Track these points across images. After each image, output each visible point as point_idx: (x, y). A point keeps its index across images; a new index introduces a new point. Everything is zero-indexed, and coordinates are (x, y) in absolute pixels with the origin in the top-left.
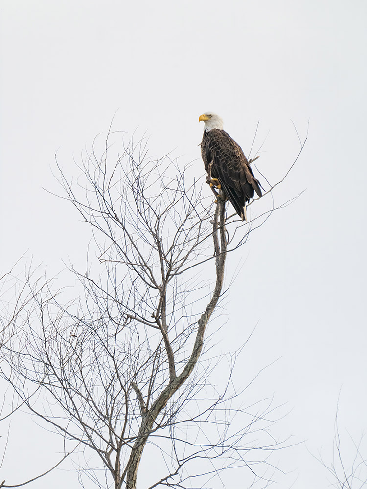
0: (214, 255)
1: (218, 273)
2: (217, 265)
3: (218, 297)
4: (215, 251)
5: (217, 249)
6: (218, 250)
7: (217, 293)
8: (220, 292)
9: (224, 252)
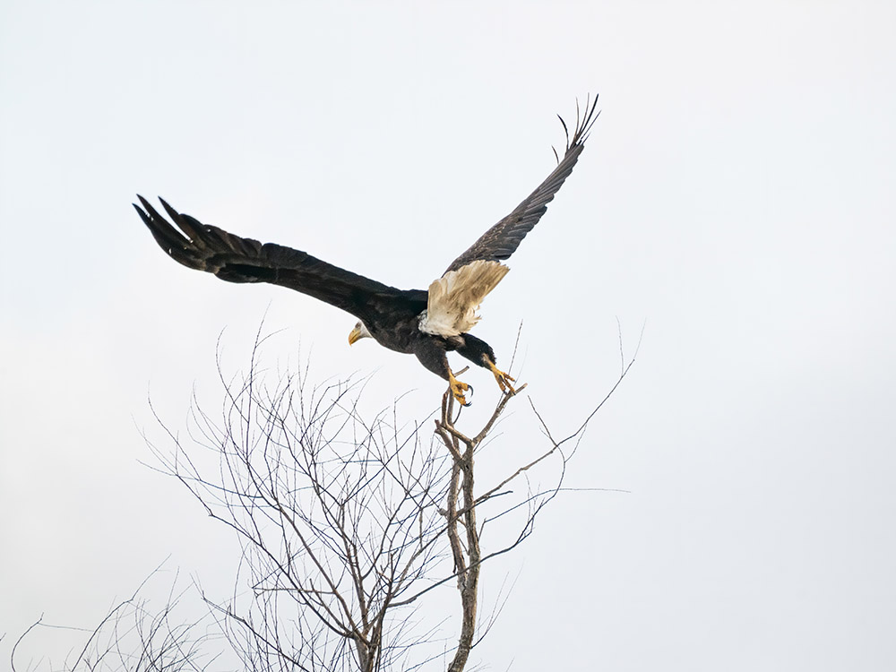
0: (454, 571)
1: (465, 603)
2: (463, 588)
3: (469, 648)
4: (456, 564)
5: (458, 560)
6: (461, 562)
7: (466, 643)
8: (471, 639)
9: (476, 561)
